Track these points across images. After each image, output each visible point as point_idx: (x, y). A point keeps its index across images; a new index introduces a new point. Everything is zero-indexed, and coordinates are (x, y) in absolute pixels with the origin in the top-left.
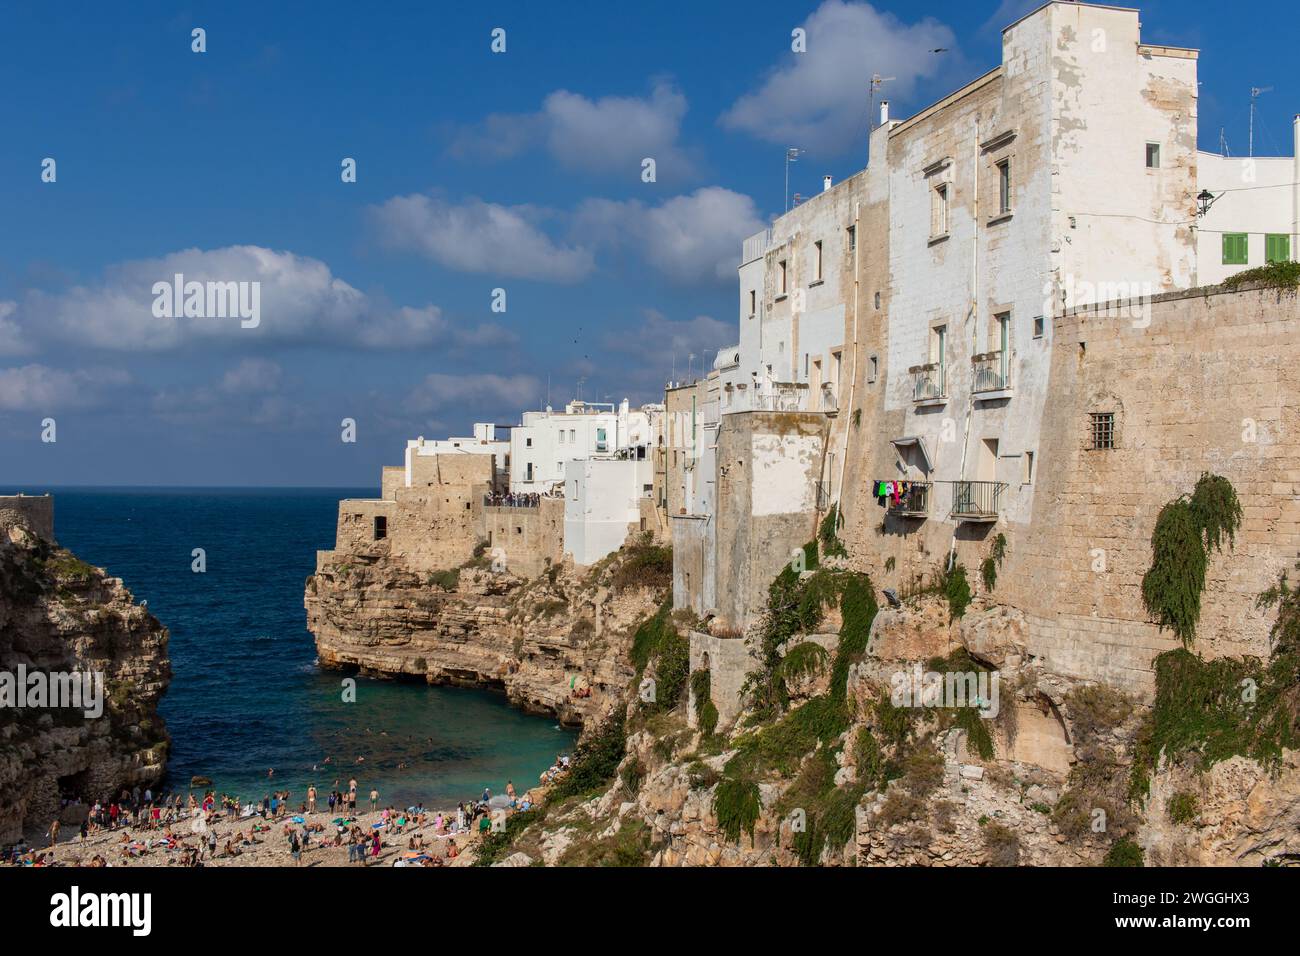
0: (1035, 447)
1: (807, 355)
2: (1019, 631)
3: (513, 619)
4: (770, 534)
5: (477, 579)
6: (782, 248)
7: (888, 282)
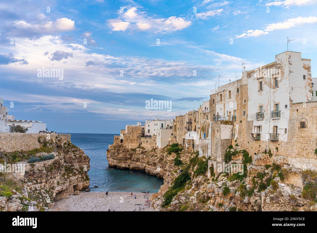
0: (287, 127)
1: (227, 111)
2: (286, 160)
3: (147, 158)
4: (224, 142)
5: (139, 150)
6: (221, 92)
7: (248, 98)
